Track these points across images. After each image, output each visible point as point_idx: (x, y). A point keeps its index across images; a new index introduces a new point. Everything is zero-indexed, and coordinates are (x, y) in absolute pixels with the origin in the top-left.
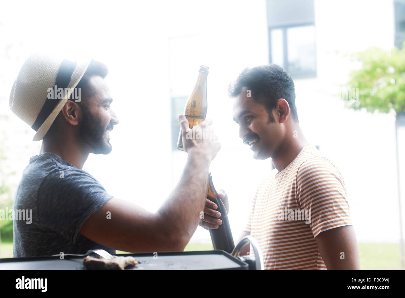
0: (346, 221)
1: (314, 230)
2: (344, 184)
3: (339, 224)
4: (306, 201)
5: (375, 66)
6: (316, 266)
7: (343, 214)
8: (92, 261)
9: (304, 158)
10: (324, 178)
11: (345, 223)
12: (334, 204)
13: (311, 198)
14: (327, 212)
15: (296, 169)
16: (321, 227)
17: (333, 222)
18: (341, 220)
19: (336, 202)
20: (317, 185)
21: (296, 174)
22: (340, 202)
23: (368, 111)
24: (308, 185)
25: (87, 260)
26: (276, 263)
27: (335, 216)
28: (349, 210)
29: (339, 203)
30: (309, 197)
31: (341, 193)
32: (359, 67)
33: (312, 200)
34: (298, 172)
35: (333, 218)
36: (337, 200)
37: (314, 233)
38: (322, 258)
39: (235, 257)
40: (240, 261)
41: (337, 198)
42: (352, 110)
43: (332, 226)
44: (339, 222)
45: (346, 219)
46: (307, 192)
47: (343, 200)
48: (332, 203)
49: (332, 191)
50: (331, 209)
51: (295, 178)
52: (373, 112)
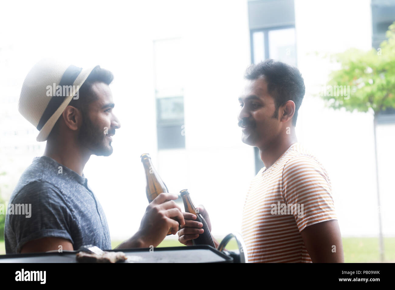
0: (330, 216)
1: (300, 224)
2: (329, 180)
3: (323, 219)
4: (292, 197)
5: (354, 67)
6: (301, 259)
7: (328, 209)
8: (85, 257)
9: (290, 155)
10: (308, 174)
11: (330, 218)
12: (319, 200)
13: (296, 194)
14: (312, 207)
15: (282, 166)
16: (307, 222)
17: (318, 217)
18: (325, 215)
19: (321, 198)
20: (302, 181)
21: (282, 171)
22: (325, 197)
23: (347, 110)
24: (294, 181)
25: (80, 256)
26: (262, 257)
27: (320, 211)
28: (333, 204)
29: (324, 199)
30: (295, 193)
31: (325, 188)
32: (338, 67)
33: (298, 195)
34: (284, 169)
35: (318, 213)
36: (321, 196)
37: (299, 227)
38: (307, 251)
39: (220, 251)
40: (225, 255)
41: (322, 194)
42: (332, 110)
43: (317, 221)
44: (324, 217)
45: (331, 214)
46: (293, 188)
47: (328, 195)
48: (317, 199)
49: (317, 187)
50: (316, 204)
51: (281, 175)
52: (352, 112)
